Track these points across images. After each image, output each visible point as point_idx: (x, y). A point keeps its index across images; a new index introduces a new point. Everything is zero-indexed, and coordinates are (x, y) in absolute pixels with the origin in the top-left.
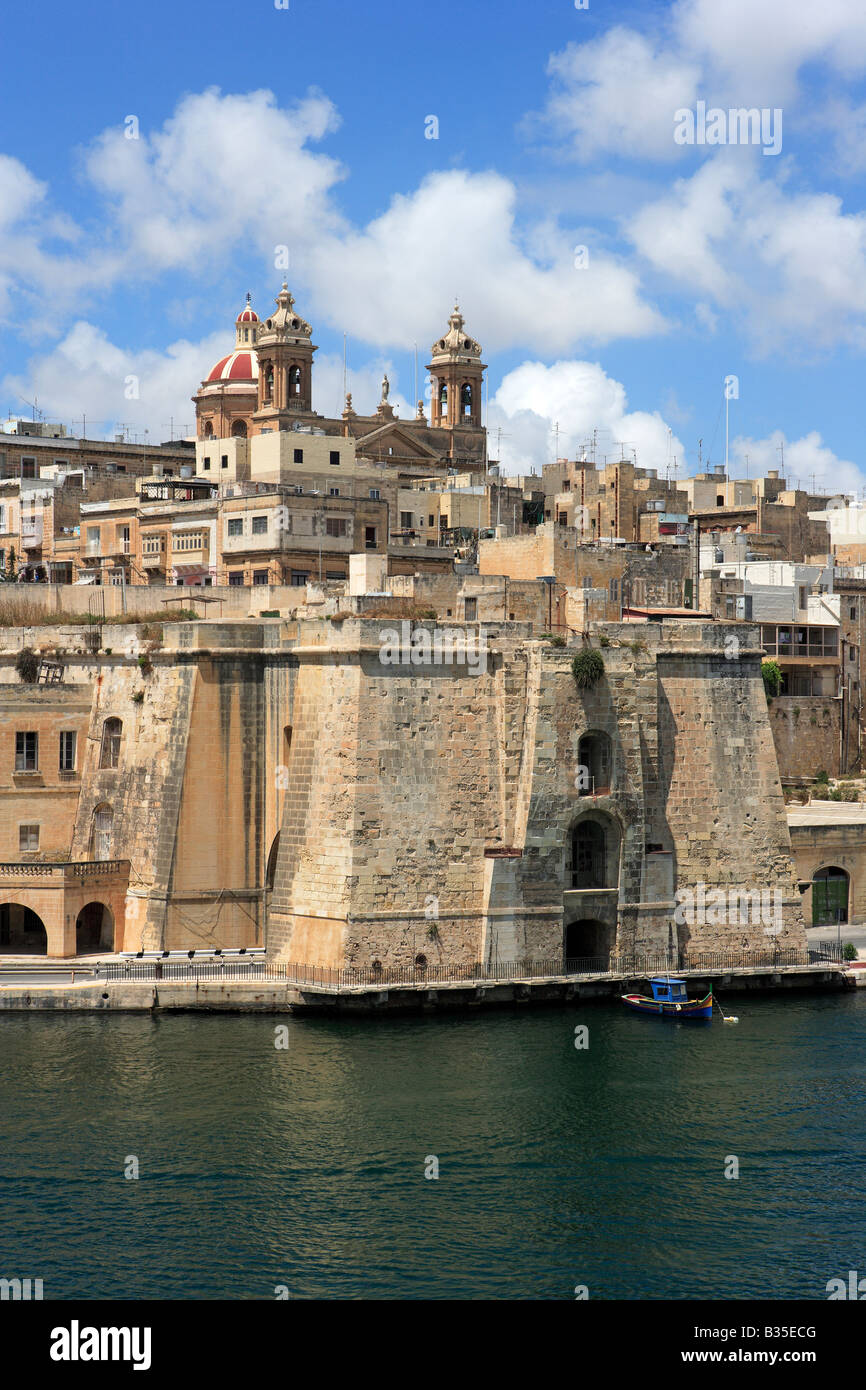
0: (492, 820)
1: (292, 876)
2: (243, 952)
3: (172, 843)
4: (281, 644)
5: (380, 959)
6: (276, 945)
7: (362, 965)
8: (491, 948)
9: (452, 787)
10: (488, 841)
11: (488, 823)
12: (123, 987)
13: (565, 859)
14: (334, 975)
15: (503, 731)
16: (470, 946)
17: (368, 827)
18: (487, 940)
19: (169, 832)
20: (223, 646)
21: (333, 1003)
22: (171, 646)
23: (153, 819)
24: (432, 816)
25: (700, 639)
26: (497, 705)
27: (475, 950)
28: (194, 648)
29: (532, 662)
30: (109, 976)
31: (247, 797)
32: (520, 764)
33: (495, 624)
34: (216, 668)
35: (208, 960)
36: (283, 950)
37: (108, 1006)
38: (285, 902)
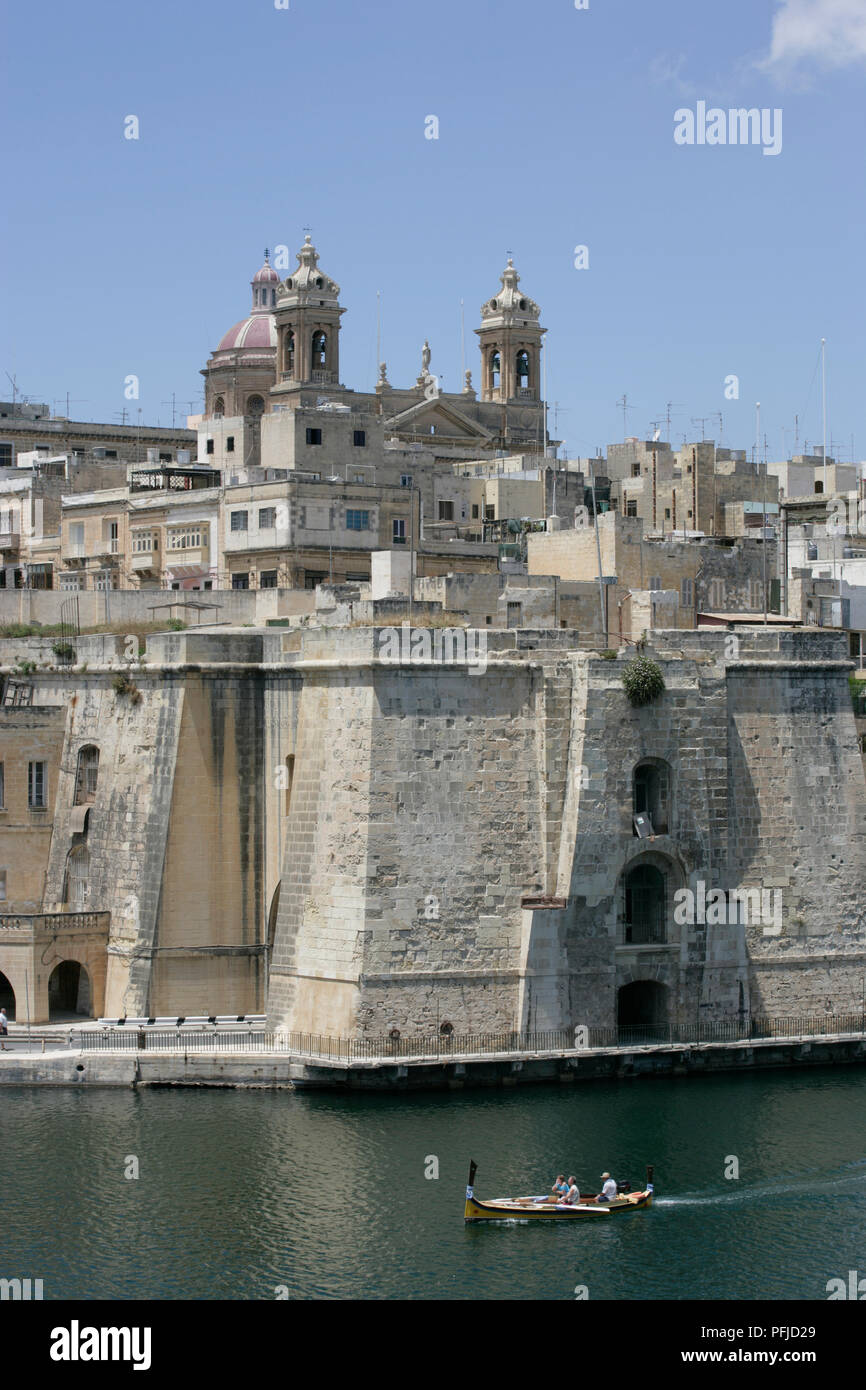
0: (531, 864)
1: (296, 930)
2: (241, 1019)
3: (157, 893)
4: (282, 659)
5: (398, 1027)
6: (277, 1011)
7: (377, 1034)
8: (529, 1014)
9: (483, 827)
10: (527, 890)
11: (525, 868)
12: (100, 1058)
13: (618, 909)
14: (344, 1046)
15: (544, 758)
16: (505, 1012)
17: (383, 874)
18: (524, 1005)
19: (154, 880)
20: (215, 661)
21: (344, 1079)
22: (156, 661)
23: (135, 865)
24: (459, 860)
25: (778, 650)
26: (537, 729)
27: (510, 1018)
28: (180, 663)
29: (577, 677)
30: (84, 1045)
31: (245, 839)
32: (564, 798)
33: (534, 632)
34: (207, 686)
35: (201, 1028)
36: (285, 1016)
37: (84, 1080)
38: (287, 961)
